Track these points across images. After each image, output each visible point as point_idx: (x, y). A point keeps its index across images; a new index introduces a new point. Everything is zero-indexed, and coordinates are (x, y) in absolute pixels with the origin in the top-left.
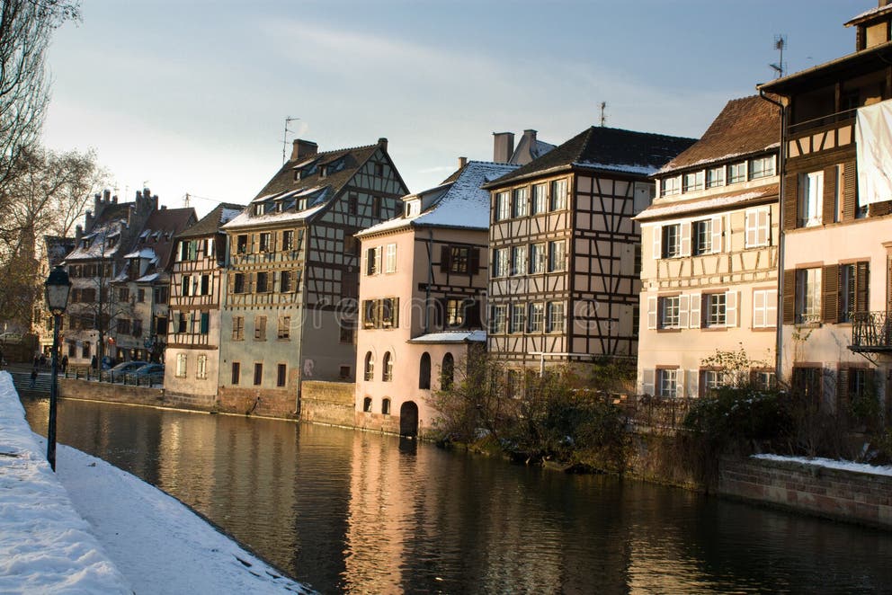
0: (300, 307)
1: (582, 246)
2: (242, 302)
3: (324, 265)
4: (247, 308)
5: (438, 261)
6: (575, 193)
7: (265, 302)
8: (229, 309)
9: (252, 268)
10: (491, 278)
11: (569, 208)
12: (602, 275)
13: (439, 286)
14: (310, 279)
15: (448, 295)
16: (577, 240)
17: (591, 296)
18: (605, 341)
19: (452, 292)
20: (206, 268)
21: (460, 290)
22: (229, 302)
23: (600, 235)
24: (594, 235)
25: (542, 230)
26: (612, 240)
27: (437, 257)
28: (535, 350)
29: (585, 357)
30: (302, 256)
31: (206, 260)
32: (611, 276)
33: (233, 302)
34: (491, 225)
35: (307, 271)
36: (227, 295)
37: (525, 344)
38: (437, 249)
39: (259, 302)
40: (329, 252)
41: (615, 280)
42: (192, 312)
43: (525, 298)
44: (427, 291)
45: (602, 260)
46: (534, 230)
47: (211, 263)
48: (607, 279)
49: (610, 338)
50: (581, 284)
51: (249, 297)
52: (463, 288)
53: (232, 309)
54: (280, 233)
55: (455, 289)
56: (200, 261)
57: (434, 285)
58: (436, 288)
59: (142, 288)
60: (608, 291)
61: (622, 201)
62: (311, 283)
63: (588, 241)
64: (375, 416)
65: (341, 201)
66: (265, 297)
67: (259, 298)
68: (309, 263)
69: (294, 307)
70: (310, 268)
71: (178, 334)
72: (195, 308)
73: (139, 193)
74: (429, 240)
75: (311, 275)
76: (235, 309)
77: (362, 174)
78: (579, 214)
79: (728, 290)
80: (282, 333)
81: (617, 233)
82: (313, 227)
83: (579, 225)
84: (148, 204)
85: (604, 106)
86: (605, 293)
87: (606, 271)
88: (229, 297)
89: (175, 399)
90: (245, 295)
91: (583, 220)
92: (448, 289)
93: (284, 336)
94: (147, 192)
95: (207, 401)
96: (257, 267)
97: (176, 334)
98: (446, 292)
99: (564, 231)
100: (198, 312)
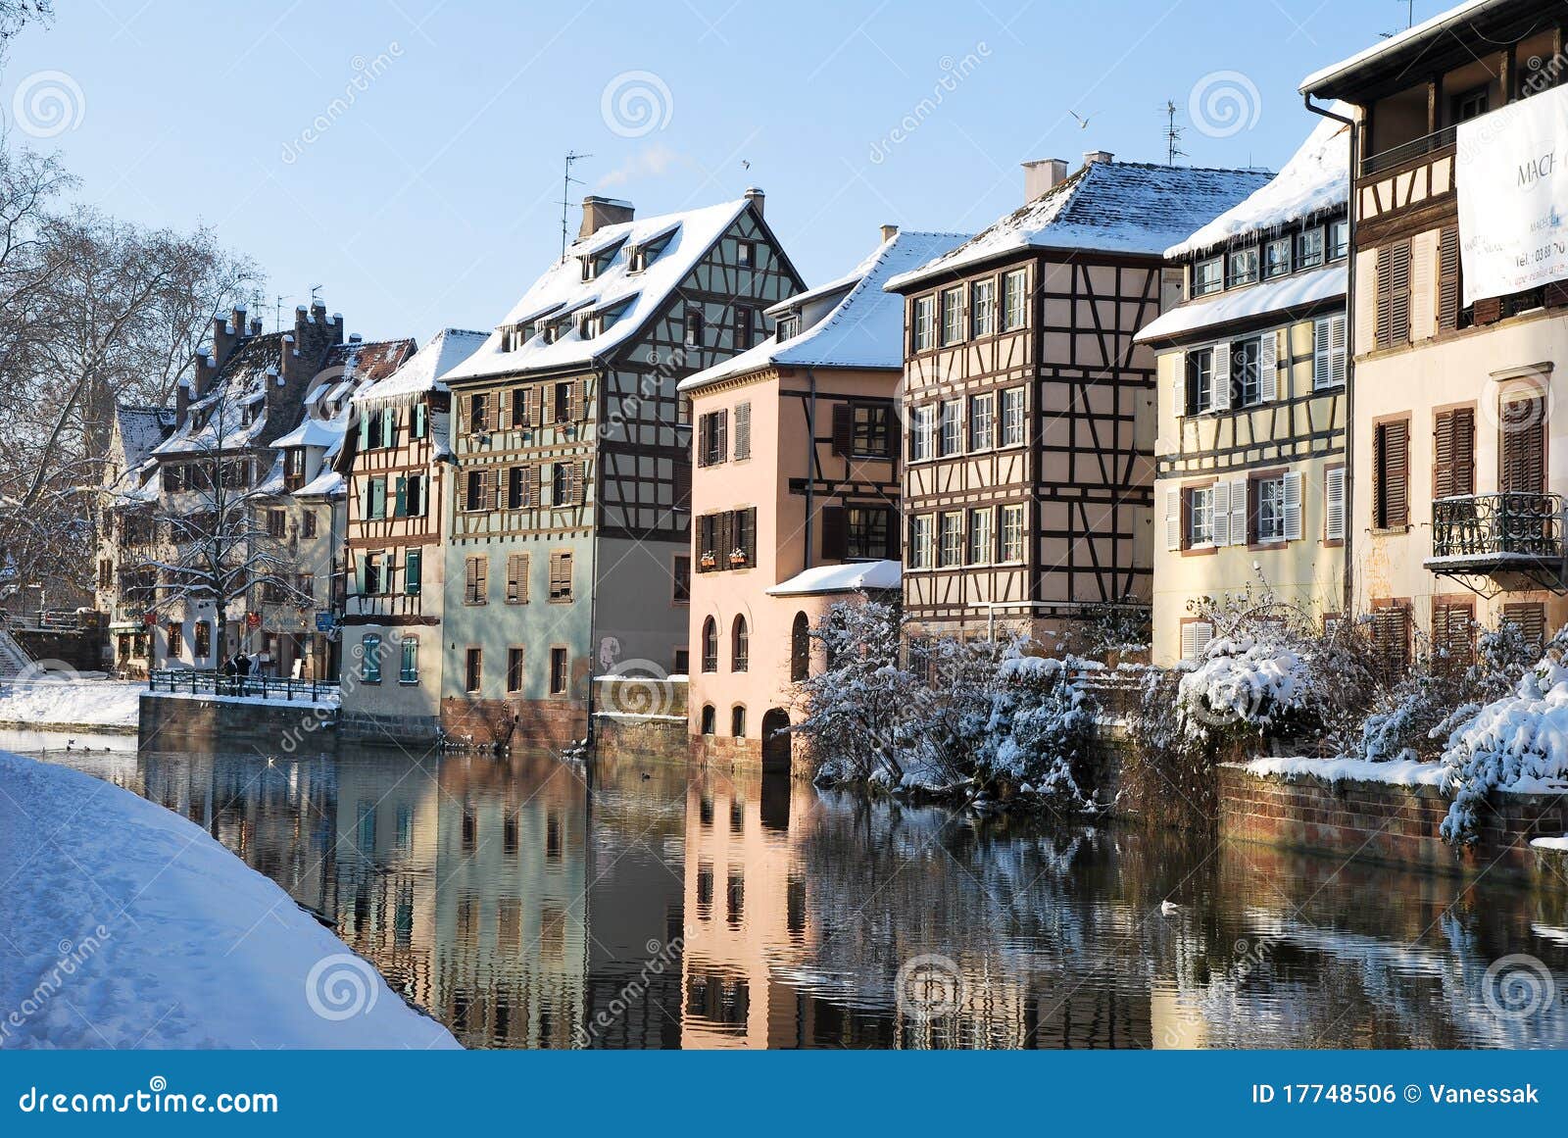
0: (591, 533)
1: (1056, 396)
2: (482, 529)
3: (636, 450)
4: (492, 540)
5: (828, 434)
6: (1040, 297)
7: (526, 526)
8: (459, 542)
9: (500, 459)
10: (907, 463)
11: (1029, 326)
12: (1098, 451)
13: (831, 484)
14: (610, 478)
15: (849, 499)
16: (1044, 384)
17: (1077, 492)
18: (1107, 578)
19: (856, 493)
20: (413, 462)
21: (874, 489)
22: (459, 530)
23: (1092, 375)
24: (1080, 374)
25: (988, 369)
26: (1116, 383)
27: (824, 427)
28: (980, 600)
29: (1062, 607)
30: (591, 432)
31: (414, 446)
32: (1115, 452)
33: (466, 527)
34: (905, 361)
35: (601, 462)
36: (455, 514)
37: (963, 589)
38: (824, 411)
39: (514, 527)
40: (647, 422)
41: (1123, 460)
42: (390, 551)
43: (961, 500)
44: (807, 493)
45: (1096, 422)
46: (975, 371)
47: (423, 451)
48: (1108, 459)
49: (1115, 570)
50: (1055, 468)
51: (495, 518)
52: (879, 485)
53: (464, 543)
54: (549, 387)
55: (862, 489)
56: (403, 449)
57: (820, 481)
58: (824, 487)
59: (310, 508)
60: (1111, 481)
61: (1136, 307)
62: (611, 487)
63: (1067, 386)
64: (721, 743)
65: (669, 320)
66: (526, 517)
67: (515, 518)
68: (606, 447)
69: (579, 534)
70: (608, 456)
71: (366, 597)
72: (397, 542)
73: (301, 313)
74: (807, 395)
75: (609, 470)
76: (470, 541)
77: (711, 264)
78: (1047, 336)
79: (1288, 470)
80: (557, 588)
81: (1126, 370)
82: (611, 374)
83: (1049, 357)
84: (322, 333)
85: (1172, 110)
86: (1105, 486)
87: (1106, 443)
88: (459, 519)
89: (362, 726)
90: (488, 514)
91: (1056, 348)
92: (850, 488)
93: (560, 593)
94: (320, 311)
95: (420, 727)
96: (510, 458)
97: (361, 596)
98: (843, 495)
99: (1023, 368)
100: (401, 550)
